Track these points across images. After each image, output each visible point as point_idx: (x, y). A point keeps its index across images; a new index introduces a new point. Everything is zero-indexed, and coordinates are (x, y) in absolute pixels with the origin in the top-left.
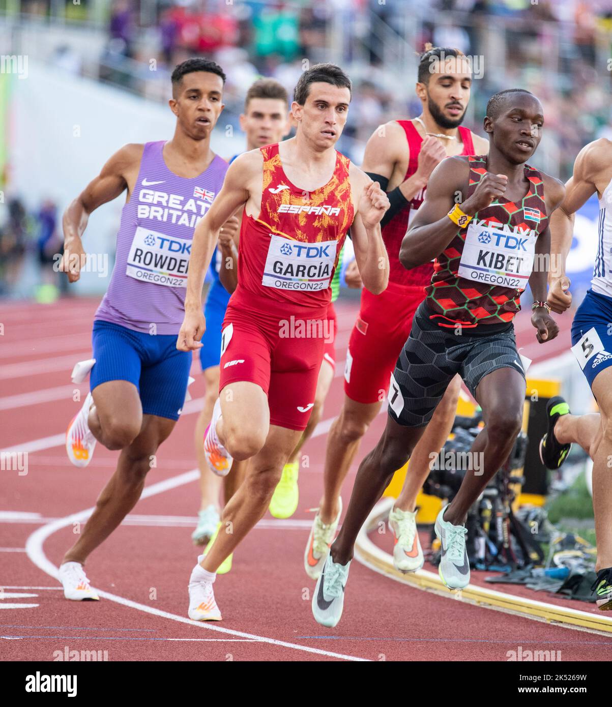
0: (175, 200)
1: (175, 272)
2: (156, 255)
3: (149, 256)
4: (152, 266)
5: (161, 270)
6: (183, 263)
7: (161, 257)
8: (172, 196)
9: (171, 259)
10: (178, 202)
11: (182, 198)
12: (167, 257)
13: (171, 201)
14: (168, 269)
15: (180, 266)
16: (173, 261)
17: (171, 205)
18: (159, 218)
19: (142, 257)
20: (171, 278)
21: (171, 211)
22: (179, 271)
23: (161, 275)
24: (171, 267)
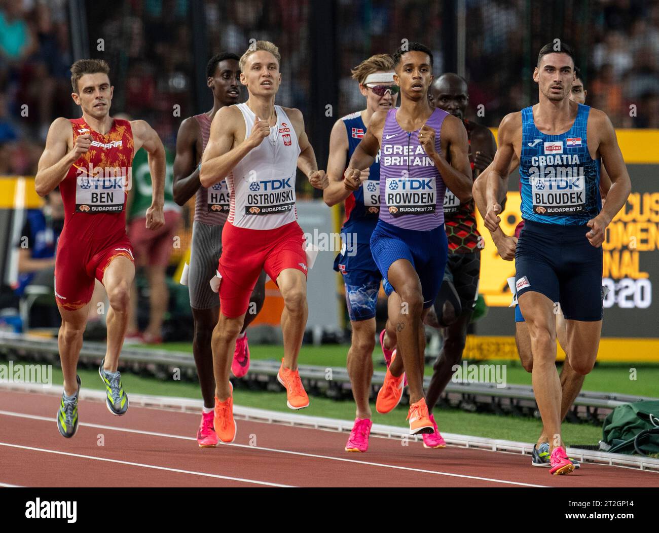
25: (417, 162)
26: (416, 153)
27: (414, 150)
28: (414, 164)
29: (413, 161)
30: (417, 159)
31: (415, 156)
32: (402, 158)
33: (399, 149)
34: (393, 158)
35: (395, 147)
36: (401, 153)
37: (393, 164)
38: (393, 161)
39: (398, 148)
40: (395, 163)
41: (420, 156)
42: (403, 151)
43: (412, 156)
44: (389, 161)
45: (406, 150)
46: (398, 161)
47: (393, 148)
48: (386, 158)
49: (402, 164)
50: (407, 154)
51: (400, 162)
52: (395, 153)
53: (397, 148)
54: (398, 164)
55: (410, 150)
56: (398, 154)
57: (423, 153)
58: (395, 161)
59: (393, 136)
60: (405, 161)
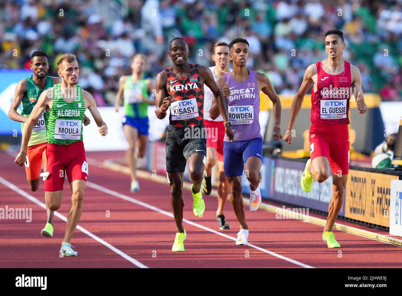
0: (241, 91)
1: (245, 119)
2: (236, 114)
3: (233, 115)
4: (236, 119)
5: (239, 119)
6: (247, 115)
7: (238, 114)
8: (240, 90)
9: (242, 114)
10: (243, 91)
11: (244, 89)
12: (240, 114)
13: (240, 91)
14: (242, 118)
15: (246, 116)
16: (243, 115)
17: (241, 93)
18: (238, 99)
19: (232, 116)
20: (244, 121)
21: (241, 95)
22: (246, 118)
23: (240, 121)
24: (243, 117)
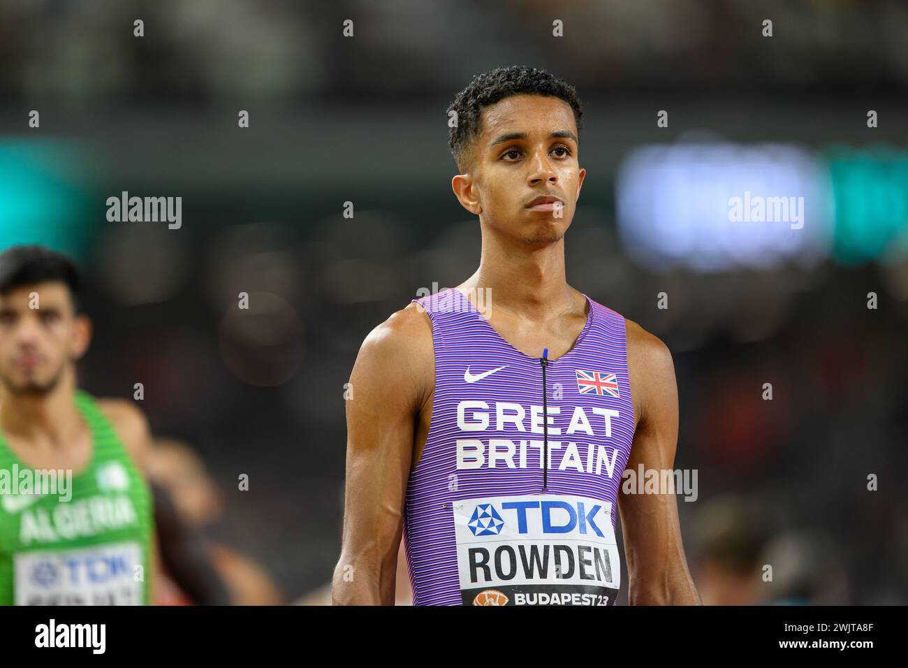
25: (571, 459)
26: (571, 431)
27: (563, 421)
28: (562, 467)
29: (559, 455)
30: (572, 448)
31: (565, 439)
32: (523, 443)
33: (514, 413)
34: (494, 443)
35: (500, 407)
36: (521, 428)
37: (492, 465)
38: (494, 456)
39: (509, 413)
40: (501, 463)
41: (581, 440)
42: (527, 422)
43: (555, 438)
44: (479, 454)
45: (536, 420)
46: (509, 454)
47: (492, 412)
48: (461, 444)
49: (523, 464)
50: (541, 430)
51: (516, 458)
52: (500, 427)
53: (506, 412)
54: (511, 465)
55: (550, 421)
56: (510, 432)
57: (590, 432)
58: (501, 456)
59: (490, 372)
60: (532, 453)
